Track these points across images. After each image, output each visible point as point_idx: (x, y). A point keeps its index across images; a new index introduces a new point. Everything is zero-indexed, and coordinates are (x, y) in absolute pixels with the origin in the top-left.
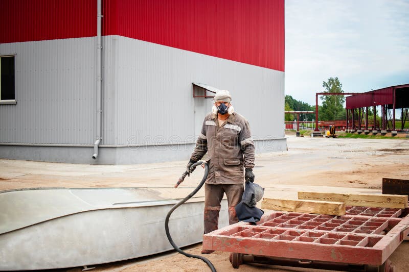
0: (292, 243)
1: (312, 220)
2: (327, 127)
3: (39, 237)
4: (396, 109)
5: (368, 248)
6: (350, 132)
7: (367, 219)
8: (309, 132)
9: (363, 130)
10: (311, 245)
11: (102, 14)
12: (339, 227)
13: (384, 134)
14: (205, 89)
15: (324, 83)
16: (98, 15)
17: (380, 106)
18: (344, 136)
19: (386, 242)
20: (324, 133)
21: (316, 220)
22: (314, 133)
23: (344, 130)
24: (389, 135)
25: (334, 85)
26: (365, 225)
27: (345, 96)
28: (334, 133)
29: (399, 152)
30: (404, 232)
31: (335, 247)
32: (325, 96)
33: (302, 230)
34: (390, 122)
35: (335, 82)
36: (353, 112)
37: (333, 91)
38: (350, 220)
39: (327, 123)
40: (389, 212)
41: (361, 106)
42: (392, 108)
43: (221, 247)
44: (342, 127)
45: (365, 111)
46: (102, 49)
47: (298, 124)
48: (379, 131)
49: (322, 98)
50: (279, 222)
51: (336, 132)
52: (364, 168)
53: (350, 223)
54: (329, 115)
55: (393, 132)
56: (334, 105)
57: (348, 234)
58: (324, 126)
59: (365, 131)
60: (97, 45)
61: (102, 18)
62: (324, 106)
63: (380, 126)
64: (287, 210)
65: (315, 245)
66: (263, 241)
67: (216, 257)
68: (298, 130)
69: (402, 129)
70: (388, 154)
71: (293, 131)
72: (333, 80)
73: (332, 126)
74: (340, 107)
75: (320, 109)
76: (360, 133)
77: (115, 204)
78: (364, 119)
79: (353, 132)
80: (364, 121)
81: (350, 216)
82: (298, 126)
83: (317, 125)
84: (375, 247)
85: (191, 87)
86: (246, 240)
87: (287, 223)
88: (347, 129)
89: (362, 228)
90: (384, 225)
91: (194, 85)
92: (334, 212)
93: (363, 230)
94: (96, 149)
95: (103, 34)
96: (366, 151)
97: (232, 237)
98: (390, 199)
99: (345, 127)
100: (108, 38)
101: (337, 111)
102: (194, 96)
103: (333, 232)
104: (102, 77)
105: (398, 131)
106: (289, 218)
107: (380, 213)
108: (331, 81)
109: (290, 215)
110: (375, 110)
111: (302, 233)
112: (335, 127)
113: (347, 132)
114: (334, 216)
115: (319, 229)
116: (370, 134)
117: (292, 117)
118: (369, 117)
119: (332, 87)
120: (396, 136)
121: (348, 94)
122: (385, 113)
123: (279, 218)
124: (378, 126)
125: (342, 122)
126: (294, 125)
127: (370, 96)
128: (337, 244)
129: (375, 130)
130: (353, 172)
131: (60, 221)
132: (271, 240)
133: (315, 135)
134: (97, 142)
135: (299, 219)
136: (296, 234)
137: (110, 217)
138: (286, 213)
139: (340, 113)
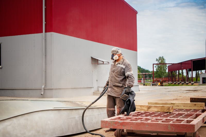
0: (147, 123)
1: (157, 114)
2: (158, 81)
3: (15, 124)
4: (193, 72)
5: (187, 124)
6: (170, 83)
7: (185, 114)
8: (149, 84)
9: (177, 82)
10: (158, 123)
11: (45, 22)
12: (171, 117)
13: (188, 84)
14: (98, 60)
15: (157, 59)
16: (43, 22)
17: (185, 70)
18: (167, 85)
19: (196, 122)
20: (157, 84)
21: (159, 114)
22: (152, 84)
23: (167, 82)
24: (190, 84)
25: (161, 60)
26: (184, 116)
27: (168, 65)
28: (162, 84)
29: (195, 91)
30: (205, 118)
31: (170, 124)
32: (157, 66)
33: (152, 118)
34: (190, 79)
35: (162, 59)
36: (172, 73)
37: (161, 63)
38: (176, 114)
39: (158, 79)
40: (195, 111)
41: (175, 70)
42: (191, 71)
43: (110, 126)
44: (166, 81)
45: (177, 73)
46: (45, 39)
47: (144, 80)
48: (185, 82)
49: (156, 67)
50: (140, 115)
51: (163, 83)
52: (179, 98)
53: (176, 115)
54: (159, 75)
55: (192, 83)
56: (162, 70)
57: (176, 119)
58: (157, 81)
59: (178, 83)
60: (43, 37)
61: (45, 24)
62: (157, 71)
63: (185, 80)
64: (143, 110)
65: (160, 123)
66: (132, 122)
67: (107, 134)
68: (144, 83)
69: (197, 81)
70: (190, 92)
71: (142, 83)
72: (161, 58)
73: (161, 80)
74: (165, 72)
75: (155, 72)
76: (175, 84)
77: (54, 108)
78: (177, 77)
79: (172, 83)
80: (177, 78)
81: (176, 112)
82: (144, 81)
83: (154, 80)
84: (191, 123)
85: (91, 58)
86: (124, 122)
87: (144, 115)
88: (169, 82)
89: (182, 117)
90: (194, 116)
91: (92, 58)
92: (168, 110)
93: (183, 117)
94: (43, 90)
95: (46, 32)
96: (179, 91)
97: (116, 121)
98: (195, 105)
99: (168, 81)
100: (49, 34)
101: (163, 73)
102: (92, 64)
103: (168, 118)
104: (45, 54)
105: (194, 82)
106: (144, 114)
107: (191, 111)
108: (160, 58)
109: (145, 112)
110: (182, 73)
111: (152, 119)
112: (163, 81)
113: (169, 83)
114: (168, 112)
115: (161, 117)
116: (181, 84)
117: (141, 76)
118: (180, 76)
119: (161, 61)
120: (194, 85)
121: (169, 64)
122: (187, 74)
123: (139, 114)
124: (184, 80)
125: (166, 78)
126: (142, 80)
127: (180, 65)
128: (171, 123)
129: (183, 82)
130: (174, 99)
131: (26, 115)
132: (136, 122)
133: (153, 85)
134: (43, 87)
135: (150, 114)
136: (149, 119)
137: (52, 114)
138: (143, 112)
139: (165, 74)
